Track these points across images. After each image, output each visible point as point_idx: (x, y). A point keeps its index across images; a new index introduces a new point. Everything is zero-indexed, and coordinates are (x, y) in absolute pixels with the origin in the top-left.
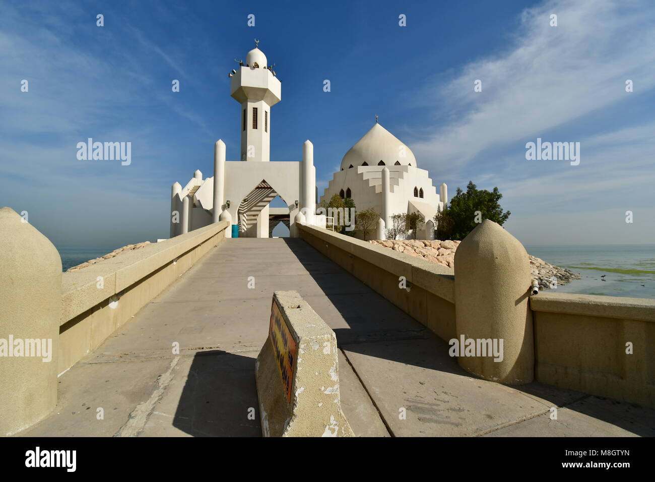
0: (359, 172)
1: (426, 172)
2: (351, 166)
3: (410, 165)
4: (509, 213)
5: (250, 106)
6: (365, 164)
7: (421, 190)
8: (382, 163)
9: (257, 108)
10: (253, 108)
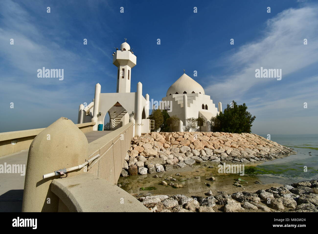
0: (173, 97)
1: (209, 96)
2: (170, 94)
3: (200, 93)
4: (255, 117)
5: (121, 68)
6: (177, 93)
7: (206, 106)
8: (185, 93)
9: (124, 69)
10: (123, 69)
